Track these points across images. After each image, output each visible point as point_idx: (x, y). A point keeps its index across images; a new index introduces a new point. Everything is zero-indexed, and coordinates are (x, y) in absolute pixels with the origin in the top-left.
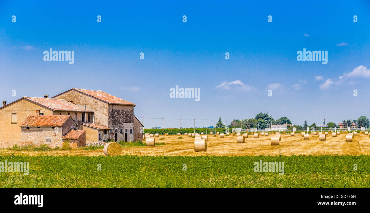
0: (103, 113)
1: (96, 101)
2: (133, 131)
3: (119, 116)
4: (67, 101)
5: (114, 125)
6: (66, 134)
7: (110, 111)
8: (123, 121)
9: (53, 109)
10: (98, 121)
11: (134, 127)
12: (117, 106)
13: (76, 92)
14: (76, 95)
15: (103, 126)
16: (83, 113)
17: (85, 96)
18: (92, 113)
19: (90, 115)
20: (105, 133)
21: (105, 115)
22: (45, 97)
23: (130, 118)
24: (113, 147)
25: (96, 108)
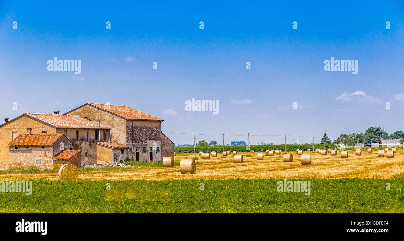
0: (121, 130)
1: (113, 117)
2: (160, 150)
3: (141, 133)
4: (82, 117)
5: (134, 143)
6: (58, 154)
7: (128, 128)
8: (147, 138)
9: (56, 126)
10: (115, 139)
11: (161, 146)
12: (138, 122)
13: (91, 107)
14: (91, 111)
15: (121, 144)
16: (97, 131)
17: (101, 111)
18: (109, 130)
19: (107, 132)
20: (123, 152)
21: (123, 132)
22: (55, 112)
23: (157, 135)
24: (68, 170)
25: (112, 125)
